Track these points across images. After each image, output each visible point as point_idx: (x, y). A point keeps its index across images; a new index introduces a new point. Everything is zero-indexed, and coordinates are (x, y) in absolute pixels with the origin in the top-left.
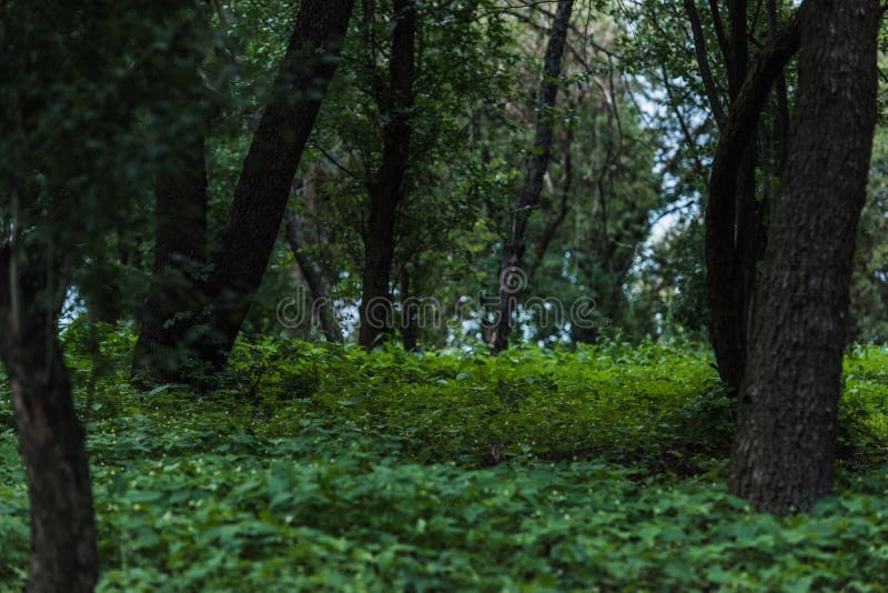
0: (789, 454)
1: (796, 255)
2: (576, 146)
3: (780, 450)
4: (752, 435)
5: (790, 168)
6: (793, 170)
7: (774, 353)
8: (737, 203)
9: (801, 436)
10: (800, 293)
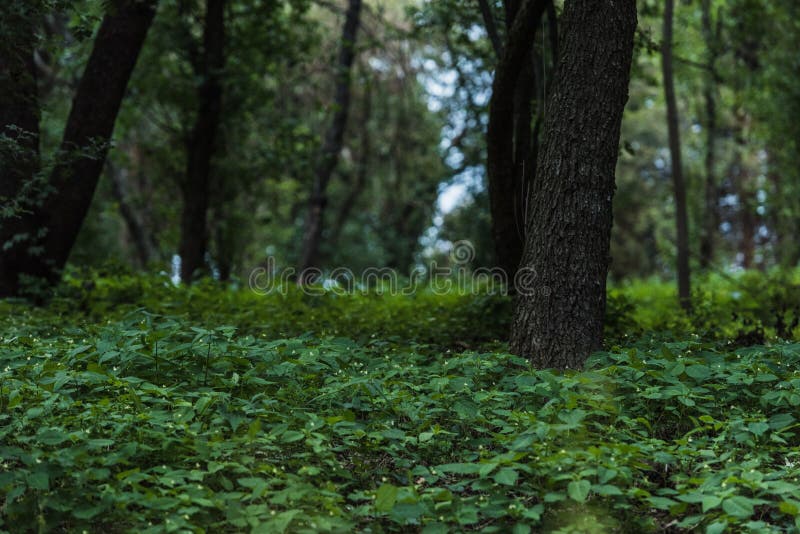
0: (564, 322)
1: (567, 144)
2: (372, 124)
3: (555, 319)
4: (531, 306)
5: (560, 69)
6: (563, 71)
7: (549, 233)
8: (515, 122)
9: (574, 306)
10: (571, 179)
